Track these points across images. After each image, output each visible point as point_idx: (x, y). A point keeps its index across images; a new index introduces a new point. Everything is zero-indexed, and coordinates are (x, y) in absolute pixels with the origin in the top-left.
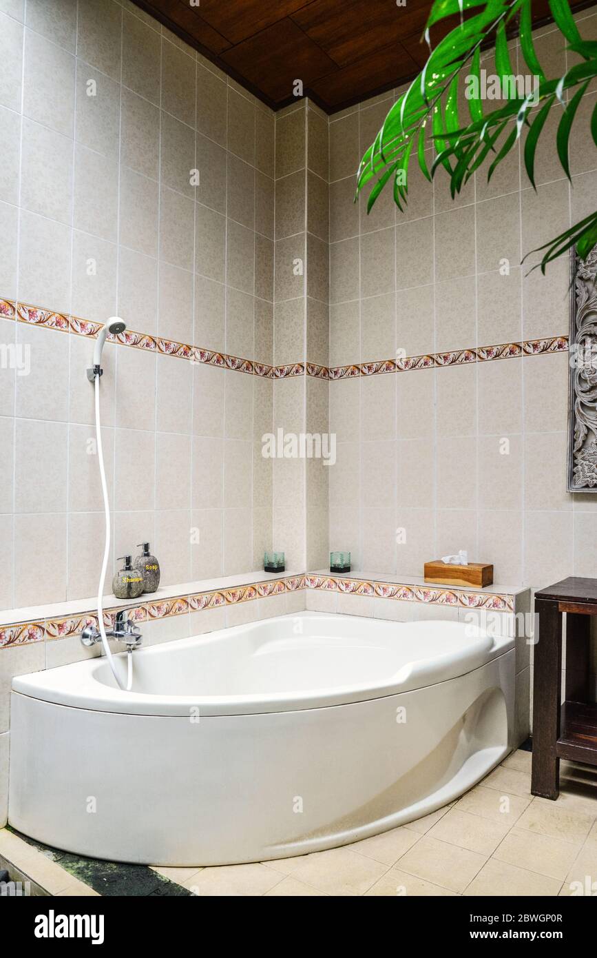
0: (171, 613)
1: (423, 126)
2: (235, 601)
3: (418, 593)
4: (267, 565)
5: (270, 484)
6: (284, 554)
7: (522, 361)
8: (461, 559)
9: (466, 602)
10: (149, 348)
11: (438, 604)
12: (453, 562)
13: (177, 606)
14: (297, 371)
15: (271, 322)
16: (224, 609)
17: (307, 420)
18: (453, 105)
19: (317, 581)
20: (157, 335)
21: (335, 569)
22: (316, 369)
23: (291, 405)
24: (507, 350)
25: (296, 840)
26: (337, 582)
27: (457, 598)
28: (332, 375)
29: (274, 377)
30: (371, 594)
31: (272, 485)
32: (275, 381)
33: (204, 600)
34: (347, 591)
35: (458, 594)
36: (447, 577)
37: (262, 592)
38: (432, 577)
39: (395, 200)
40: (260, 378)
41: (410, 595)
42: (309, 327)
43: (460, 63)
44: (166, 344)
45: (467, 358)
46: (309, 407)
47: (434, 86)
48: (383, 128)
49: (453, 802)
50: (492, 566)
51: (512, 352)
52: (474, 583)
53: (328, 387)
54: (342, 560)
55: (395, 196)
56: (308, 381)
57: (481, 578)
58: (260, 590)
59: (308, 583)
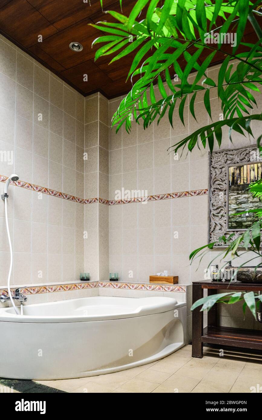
0: (39, 292)
1: (135, 106)
2: (67, 290)
3: (147, 287)
4: (82, 278)
5: (83, 246)
6: (89, 274)
7: (189, 198)
8: (165, 274)
9: (167, 289)
10: (28, 188)
11: (155, 291)
12: (161, 275)
13: (42, 290)
14: (95, 201)
15: (83, 181)
16: (62, 292)
17: (99, 221)
18: (145, 100)
19: (104, 284)
20: (32, 183)
21: (112, 280)
22: (103, 201)
23: (92, 214)
24: (184, 194)
25: (94, 370)
26: (113, 284)
27: (163, 288)
28: (110, 203)
29: (85, 203)
30: (127, 288)
31: (84, 246)
32: (85, 205)
33: (54, 288)
34: (117, 288)
35: (163, 287)
36: (159, 281)
37: (79, 287)
38: (152, 281)
39: (126, 130)
40: (78, 203)
41: (143, 288)
42: (100, 184)
43: (146, 87)
44: (36, 187)
45: (167, 197)
46: (100, 215)
47: (137, 94)
48: (119, 107)
49: (160, 360)
50: (178, 277)
51: (185, 195)
52: (170, 282)
53: (108, 208)
54: (115, 276)
55: (126, 129)
56: (99, 205)
57: (173, 281)
58: (78, 286)
59: (100, 285)
